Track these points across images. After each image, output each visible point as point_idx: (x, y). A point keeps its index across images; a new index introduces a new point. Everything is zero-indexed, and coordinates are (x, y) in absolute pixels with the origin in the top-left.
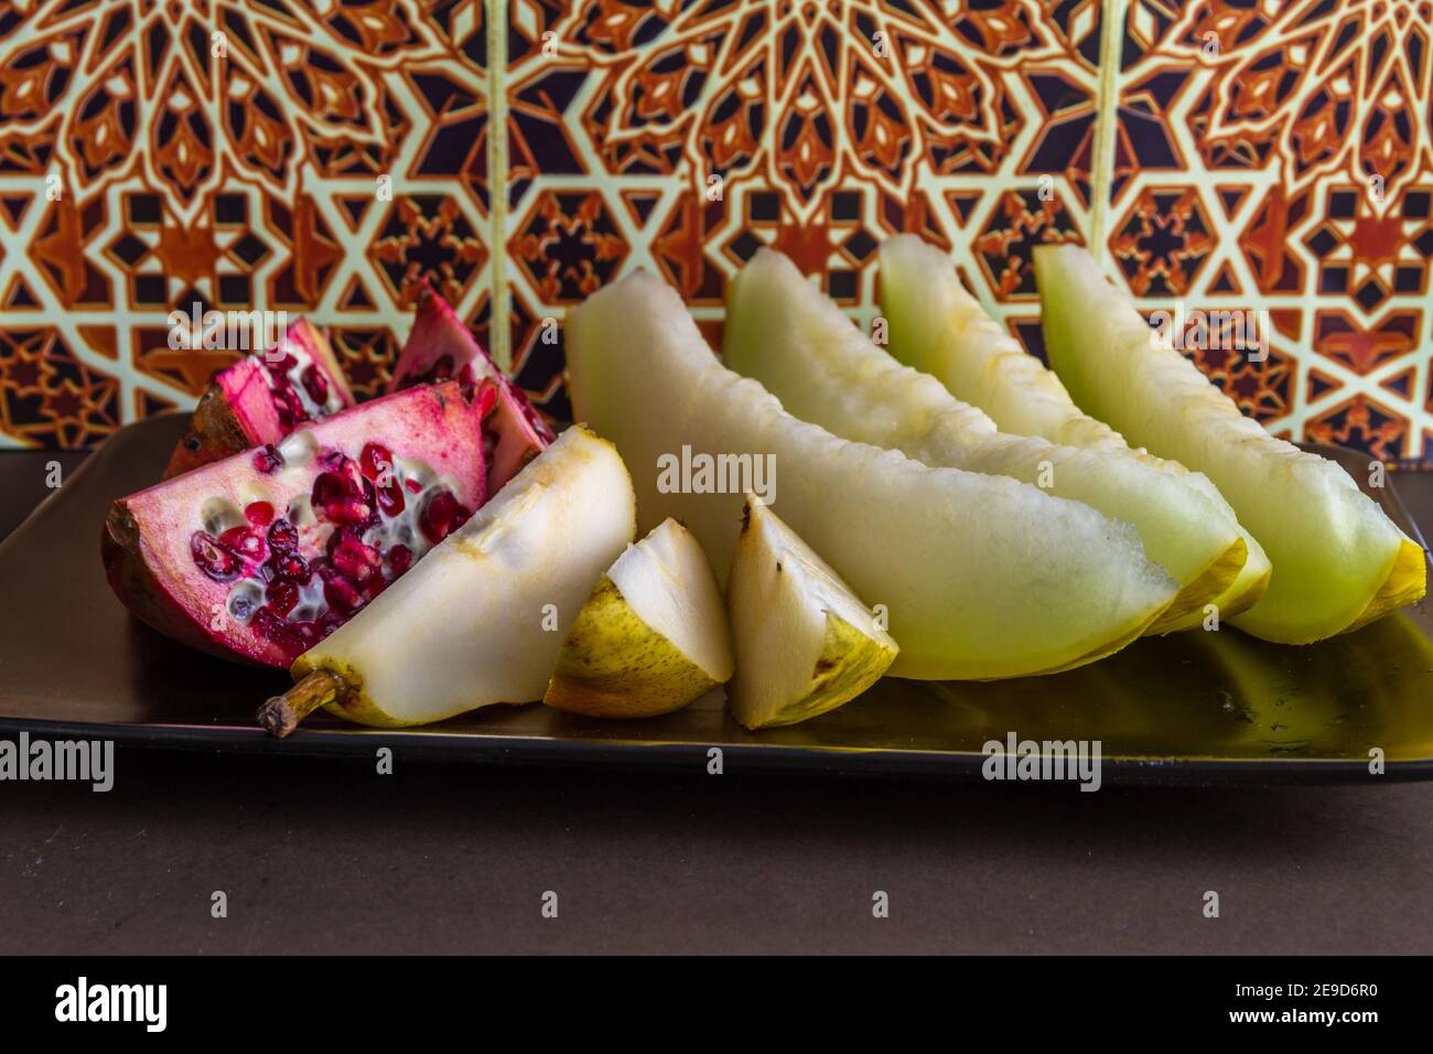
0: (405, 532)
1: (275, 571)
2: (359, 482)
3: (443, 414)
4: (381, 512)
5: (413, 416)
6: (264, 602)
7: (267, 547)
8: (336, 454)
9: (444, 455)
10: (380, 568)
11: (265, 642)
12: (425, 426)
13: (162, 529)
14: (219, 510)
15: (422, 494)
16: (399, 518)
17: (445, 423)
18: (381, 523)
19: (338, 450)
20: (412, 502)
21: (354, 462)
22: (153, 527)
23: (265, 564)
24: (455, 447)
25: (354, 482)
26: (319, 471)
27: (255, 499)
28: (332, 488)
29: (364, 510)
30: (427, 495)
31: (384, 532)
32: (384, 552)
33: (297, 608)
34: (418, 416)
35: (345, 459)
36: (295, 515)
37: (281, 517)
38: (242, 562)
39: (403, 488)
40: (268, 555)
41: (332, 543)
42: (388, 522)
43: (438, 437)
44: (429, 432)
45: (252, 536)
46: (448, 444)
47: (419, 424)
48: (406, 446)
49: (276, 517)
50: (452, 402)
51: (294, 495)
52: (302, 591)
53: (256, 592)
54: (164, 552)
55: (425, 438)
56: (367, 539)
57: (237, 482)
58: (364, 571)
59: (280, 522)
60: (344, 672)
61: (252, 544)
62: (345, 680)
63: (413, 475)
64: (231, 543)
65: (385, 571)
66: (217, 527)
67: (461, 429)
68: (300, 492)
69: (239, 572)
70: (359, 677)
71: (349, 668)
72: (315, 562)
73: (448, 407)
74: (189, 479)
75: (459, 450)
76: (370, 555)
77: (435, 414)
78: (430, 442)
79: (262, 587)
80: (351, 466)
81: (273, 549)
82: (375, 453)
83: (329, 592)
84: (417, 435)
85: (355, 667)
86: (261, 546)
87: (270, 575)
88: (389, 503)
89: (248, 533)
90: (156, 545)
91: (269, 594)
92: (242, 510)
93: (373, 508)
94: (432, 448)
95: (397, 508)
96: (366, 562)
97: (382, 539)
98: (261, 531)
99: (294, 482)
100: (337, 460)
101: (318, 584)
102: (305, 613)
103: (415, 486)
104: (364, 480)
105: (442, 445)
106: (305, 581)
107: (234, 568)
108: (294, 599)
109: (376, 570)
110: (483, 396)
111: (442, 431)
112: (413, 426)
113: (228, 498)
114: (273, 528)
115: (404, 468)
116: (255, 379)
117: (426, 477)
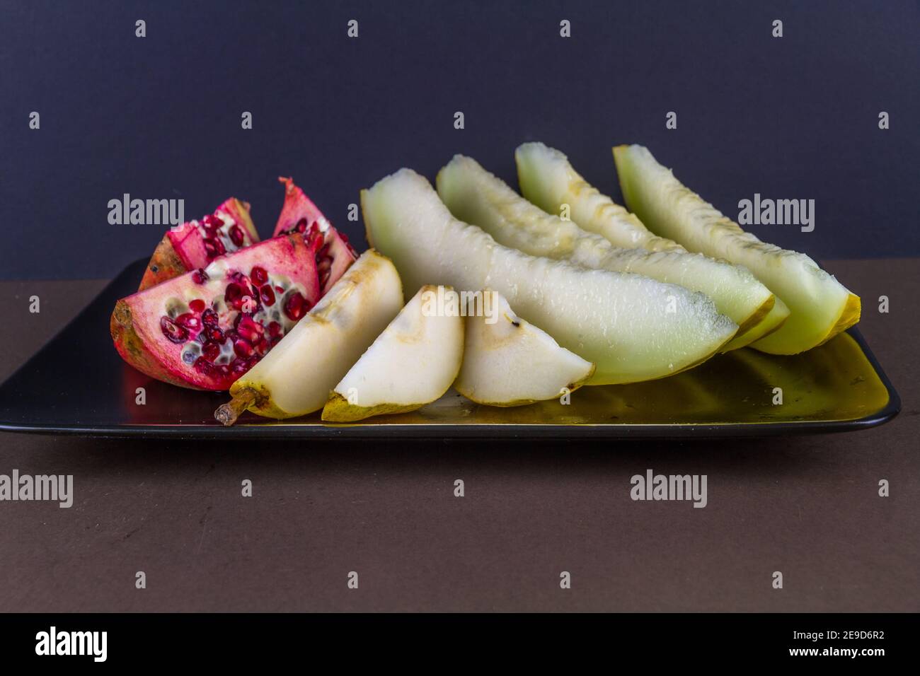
0: (276, 315)
1: (207, 337)
2: (250, 287)
3: (295, 250)
4: (263, 304)
5: (278, 252)
6: (201, 354)
7: (202, 324)
8: (237, 273)
9: (296, 273)
10: (263, 334)
11: (203, 376)
12: (285, 257)
13: (144, 315)
14: (174, 304)
15: (285, 293)
16: (272, 307)
17: (295, 255)
18: (262, 309)
19: (238, 271)
20: (279, 298)
21: (247, 277)
22: (140, 314)
23: (201, 334)
24: (301, 268)
25: (248, 288)
26: (229, 283)
27: (195, 298)
28: (235, 291)
30: (287, 295)
31: (265, 315)
32: (265, 325)
33: (219, 357)
34: (281, 252)
35: (242, 276)
36: (216, 306)
37: (209, 307)
38: (189, 332)
39: (274, 291)
40: (202, 328)
41: (236, 322)
42: (267, 310)
43: (292, 262)
44: (287, 260)
45: (193, 318)
46: (297, 267)
47: (282, 255)
48: (275, 268)
49: (206, 308)
50: (299, 244)
51: (215, 295)
52: (221, 347)
53: (196, 349)
54: (146, 328)
55: (285, 263)
56: (256, 319)
57: (183, 290)
58: (255, 336)
59: (209, 310)
60: (260, 389)
61: (193, 322)
62: (260, 393)
63: (279, 284)
64: (182, 322)
65: (266, 336)
66: (174, 314)
67: (305, 259)
68: (218, 294)
69: (187, 338)
70: (268, 391)
71: (262, 387)
72: (228, 331)
73: (297, 246)
74: (157, 288)
75: (303, 269)
76: (258, 328)
77: (290, 251)
78: (288, 265)
79: (200, 346)
80: (246, 279)
81: (205, 325)
82: (259, 274)
83: (236, 348)
84: (281, 262)
85: (266, 386)
86: (198, 323)
87: (204, 339)
88: (267, 299)
89: (190, 316)
90: (142, 324)
91: (204, 349)
92: (187, 304)
93: (259, 302)
94: (289, 269)
95: (271, 302)
96: (256, 331)
97: (264, 319)
98: (198, 315)
99: (214, 290)
100: (238, 276)
101: (230, 344)
102: (224, 359)
103: (280, 290)
104: (253, 287)
105: (294, 267)
106: (223, 342)
107: (184, 336)
108: (218, 352)
109: (261, 336)
110: (316, 240)
111: (294, 259)
112: (278, 257)
113: (179, 298)
114: (205, 314)
115: (274, 280)
116: (194, 233)
117: (286, 285)
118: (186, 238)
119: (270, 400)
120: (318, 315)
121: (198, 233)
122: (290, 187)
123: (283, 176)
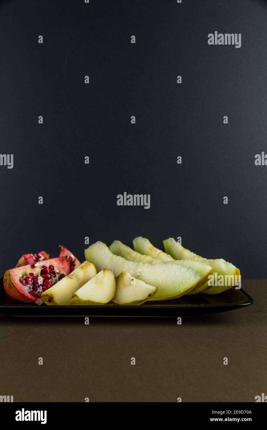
0: (56, 280)
1: (34, 284)
2: (49, 271)
4: (52, 277)
5: (58, 261)
6: (32, 290)
8: (45, 266)
9: (63, 268)
11: (32, 296)
13: (14, 276)
14: (24, 274)
15: (59, 275)
16: (55, 278)
17: (63, 263)
18: (52, 278)
20: (57, 276)
23: (32, 283)
24: (65, 267)
26: (42, 269)
27: (31, 272)
28: (44, 272)
29: (49, 276)
30: (60, 275)
31: (53, 280)
32: (53, 283)
33: (37, 291)
34: (59, 261)
35: (46, 267)
36: (37, 276)
38: (28, 282)
39: (56, 273)
41: (44, 281)
42: (53, 278)
43: (62, 265)
47: (59, 263)
48: (57, 266)
50: (65, 260)
51: (37, 272)
52: (38, 289)
54: (15, 279)
56: (50, 281)
57: (27, 269)
59: (35, 276)
60: (50, 295)
61: (30, 279)
62: (50, 297)
63: (58, 271)
64: (26, 279)
66: (24, 276)
67: (66, 265)
69: (27, 284)
70: (53, 296)
71: (51, 295)
72: (41, 285)
73: (64, 260)
74: (19, 268)
76: (50, 283)
78: (61, 265)
79: (31, 287)
80: (47, 268)
81: (33, 281)
82: (51, 267)
83: (43, 289)
84: (59, 265)
86: (31, 280)
88: (54, 275)
89: (29, 278)
91: (33, 288)
92: (28, 274)
93: (51, 276)
94: (61, 267)
95: (55, 276)
96: (49, 284)
98: (32, 277)
99: (37, 271)
100: (45, 267)
101: (41, 288)
103: (58, 273)
104: (50, 271)
106: (39, 287)
107: (27, 283)
108: (37, 290)
110: (70, 260)
111: (63, 264)
113: (26, 272)
114: (34, 277)
115: (56, 270)
116: (31, 257)
117: (60, 272)
118: (29, 258)
119: (53, 299)
120: (70, 277)
121: (33, 258)
122: (62, 248)
123: (60, 245)
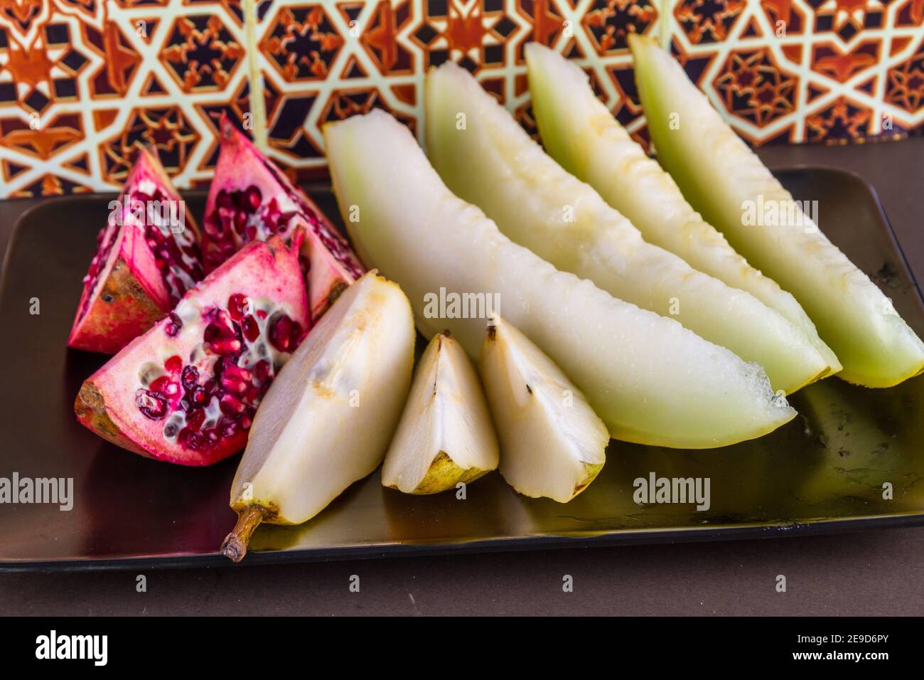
0: (262, 350)
1: (189, 402)
2: (229, 324)
3: (275, 261)
4: (246, 342)
5: (257, 268)
6: (185, 424)
7: (182, 388)
8: (213, 310)
9: (279, 290)
10: (251, 381)
11: (189, 453)
12: (265, 272)
13: (117, 395)
14: (148, 369)
15: (268, 318)
16: (257, 341)
17: (277, 267)
18: (247, 349)
19: (214, 306)
20: (263, 326)
21: (225, 312)
22: (112, 395)
23: (182, 400)
24: (285, 282)
25: (229, 328)
26: (206, 325)
27: (170, 355)
28: (215, 333)
29: (236, 345)
30: (271, 318)
31: (250, 355)
32: (252, 369)
33: (205, 422)
34: (260, 267)
35: (219, 311)
36: (193, 356)
37: (188, 364)
38: (169, 402)
39: (256, 318)
40: (183, 392)
41: (218, 368)
42: (252, 347)
43: (274, 277)
44: (268, 274)
45: (171, 383)
46: (281, 281)
47: (261, 271)
48: (256, 290)
49: (184, 365)
50: (280, 251)
51: (192, 344)
52: (206, 410)
53: (179, 419)
54: (121, 410)
55: (266, 282)
56: (241, 364)
57: (156, 348)
58: (243, 387)
59: (187, 367)
61: (173, 388)
62: (268, 510)
63: (261, 307)
65: (255, 382)
66: (147, 379)
68: (197, 343)
69: (168, 410)
70: (277, 507)
72: (210, 384)
73: (278, 255)
75: (288, 284)
76: (245, 375)
77: (270, 262)
79: (182, 415)
80: (224, 315)
81: (186, 388)
82: (237, 302)
83: (223, 406)
84: (261, 281)
86: (178, 388)
87: (185, 406)
88: (250, 333)
89: (169, 382)
90: (115, 406)
91: (188, 418)
92: (162, 366)
93: (242, 340)
94: (271, 286)
95: (253, 334)
96: (242, 380)
97: (249, 359)
98: (176, 377)
99: (191, 339)
100: (214, 313)
101: (215, 403)
102: (210, 423)
103: (263, 315)
104: (234, 323)
105: (277, 283)
106: (208, 404)
108: (203, 417)
109: (249, 384)
110: (298, 239)
111: (275, 272)
112: (258, 275)
113: (153, 360)
114: (184, 373)
115: (253, 306)
117: (269, 307)
119: (280, 515)
